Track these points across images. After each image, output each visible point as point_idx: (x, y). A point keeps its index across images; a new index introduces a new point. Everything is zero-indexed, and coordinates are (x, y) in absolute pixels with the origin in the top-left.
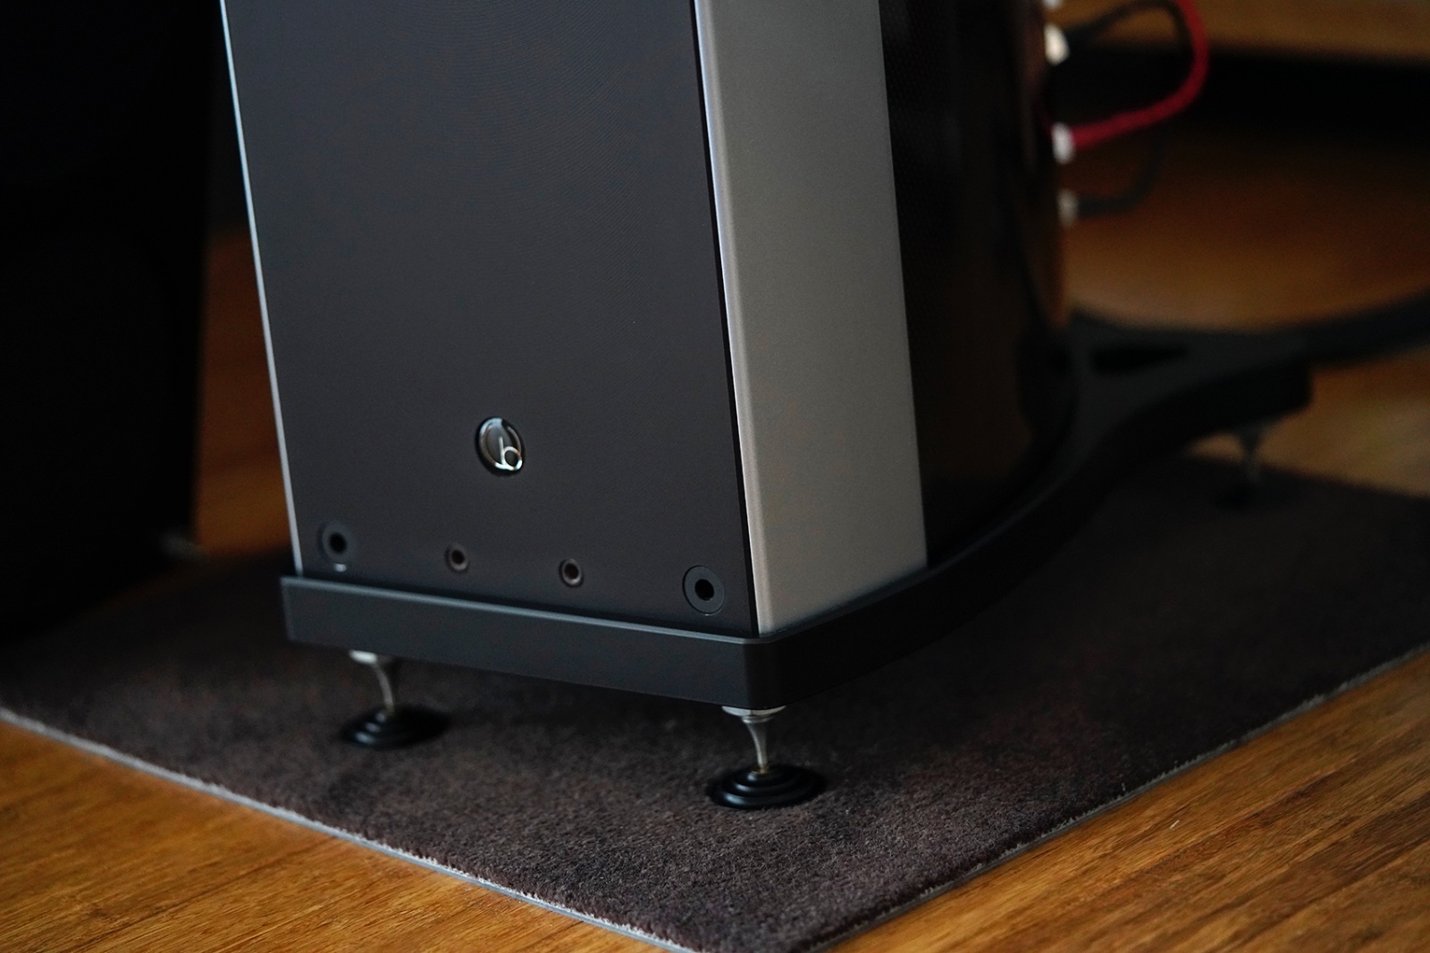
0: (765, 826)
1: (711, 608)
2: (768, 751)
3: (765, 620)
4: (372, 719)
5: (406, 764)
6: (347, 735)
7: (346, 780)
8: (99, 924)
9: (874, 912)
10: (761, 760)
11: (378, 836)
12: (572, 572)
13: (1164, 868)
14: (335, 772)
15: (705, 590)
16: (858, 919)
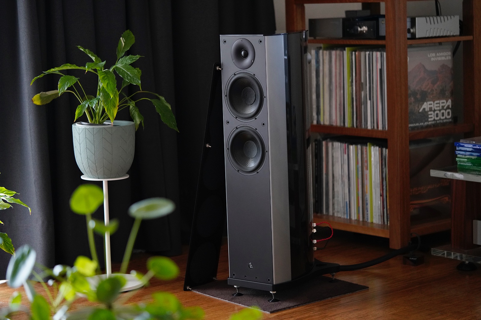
0: (273, 303)
1: (269, 282)
2: (274, 297)
3: (274, 283)
4: (236, 293)
5: (239, 297)
6: (233, 295)
7: (233, 298)
8: (208, 307)
9: (281, 309)
10: (273, 298)
11: (236, 302)
12: (257, 278)
13: (309, 309)
14: (232, 298)
15: (269, 280)
16: (279, 310)
